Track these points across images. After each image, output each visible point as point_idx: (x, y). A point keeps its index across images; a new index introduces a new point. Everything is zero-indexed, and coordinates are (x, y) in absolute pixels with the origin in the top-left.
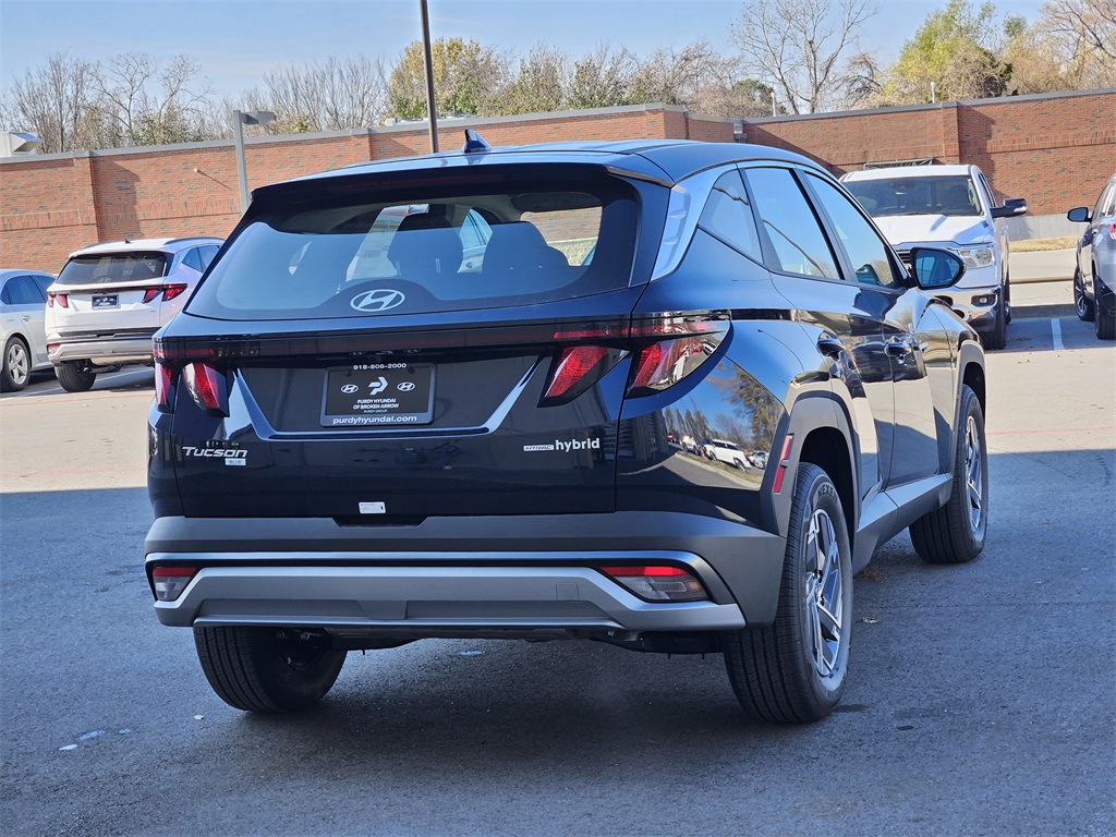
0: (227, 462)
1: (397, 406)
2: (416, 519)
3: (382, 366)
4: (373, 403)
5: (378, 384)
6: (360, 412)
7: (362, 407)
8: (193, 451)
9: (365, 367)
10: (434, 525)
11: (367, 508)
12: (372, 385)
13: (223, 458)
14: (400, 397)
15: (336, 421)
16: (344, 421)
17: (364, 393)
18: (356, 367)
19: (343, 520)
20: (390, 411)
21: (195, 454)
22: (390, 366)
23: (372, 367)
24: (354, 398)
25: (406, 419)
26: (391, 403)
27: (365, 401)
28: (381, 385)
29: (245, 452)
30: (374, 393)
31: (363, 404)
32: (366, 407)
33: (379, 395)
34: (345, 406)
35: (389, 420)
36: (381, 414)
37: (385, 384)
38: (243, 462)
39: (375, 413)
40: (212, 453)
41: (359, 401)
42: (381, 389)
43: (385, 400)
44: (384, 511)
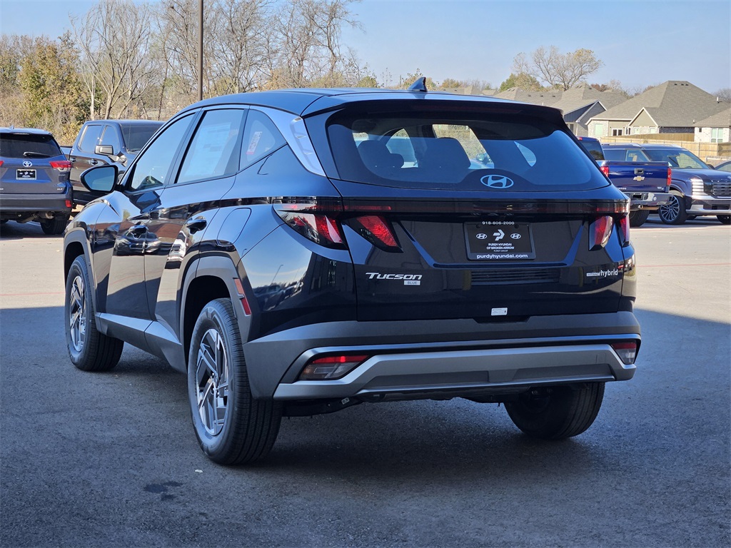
0: (406, 283)
1: (513, 248)
2: (524, 318)
3: (500, 223)
4: (498, 246)
5: (498, 234)
6: (491, 252)
7: (492, 248)
8: (376, 276)
9: (490, 223)
10: (535, 322)
11: (496, 312)
12: (495, 234)
13: (403, 280)
14: (514, 242)
15: (479, 257)
16: (484, 256)
17: (492, 239)
18: (484, 223)
19: (479, 320)
20: (510, 252)
21: (378, 277)
22: (505, 223)
23: (494, 223)
24: (485, 243)
25: (521, 256)
26: (508, 246)
27: (493, 244)
28: (500, 235)
29: (421, 276)
30: (497, 239)
31: (492, 246)
32: (494, 248)
33: (500, 241)
34: (482, 246)
35: (512, 256)
36: (505, 253)
37: (503, 234)
38: (418, 283)
39: (500, 253)
40: (394, 277)
41: (489, 244)
42: (501, 237)
43: (505, 244)
44: (506, 314)
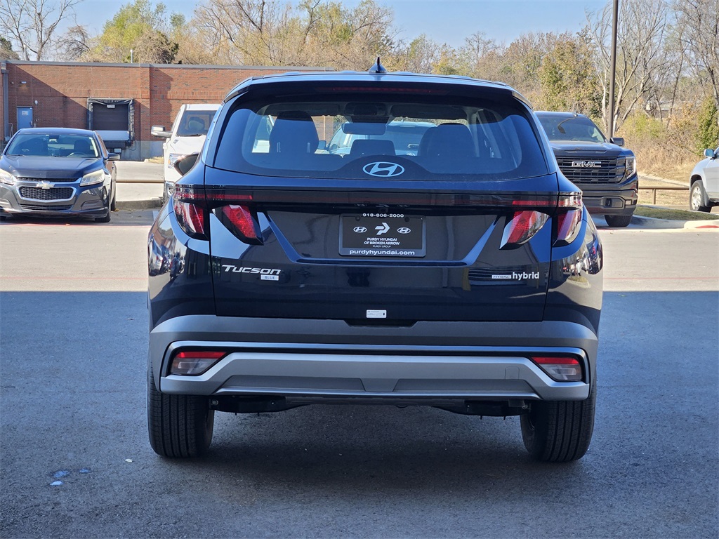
0: (263, 277)
1: (398, 243)
2: (410, 323)
3: (385, 215)
4: (379, 241)
5: (382, 228)
6: (370, 247)
7: (371, 243)
8: (232, 269)
9: (372, 215)
10: (422, 327)
11: (372, 314)
12: (377, 228)
13: (259, 274)
14: (400, 237)
15: (352, 252)
16: (358, 252)
17: (372, 233)
18: (365, 215)
19: (351, 322)
20: (393, 248)
21: (234, 270)
22: (391, 215)
23: (378, 215)
24: (363, 237)
25: (406, 253)
26: (393, 241)
27: (373, 239)
28: (384, 228)
29: (279, 271)
30: (379, 233)
31: (372, 241)
32: (374, 243)
33: (383, 235)
34: (359, 242)
35: (393, 253)
36: (386, 249)
37: (388, 228)
38: (276, 278)
39: (381, 248)
40: (250, 270)
41: (368, 239)
42: (385, 231)
43: (388, 239)
44: (385, 317)
